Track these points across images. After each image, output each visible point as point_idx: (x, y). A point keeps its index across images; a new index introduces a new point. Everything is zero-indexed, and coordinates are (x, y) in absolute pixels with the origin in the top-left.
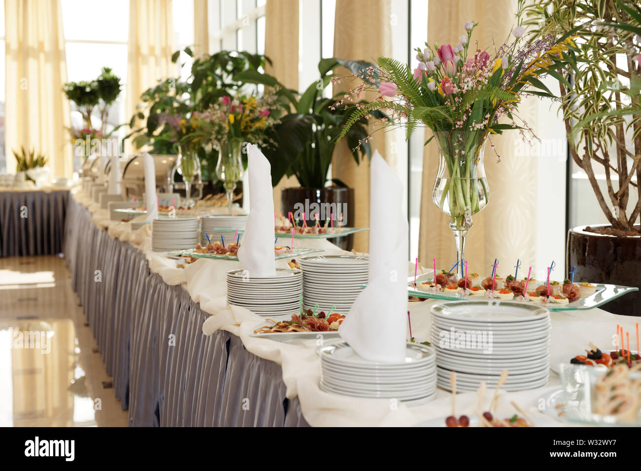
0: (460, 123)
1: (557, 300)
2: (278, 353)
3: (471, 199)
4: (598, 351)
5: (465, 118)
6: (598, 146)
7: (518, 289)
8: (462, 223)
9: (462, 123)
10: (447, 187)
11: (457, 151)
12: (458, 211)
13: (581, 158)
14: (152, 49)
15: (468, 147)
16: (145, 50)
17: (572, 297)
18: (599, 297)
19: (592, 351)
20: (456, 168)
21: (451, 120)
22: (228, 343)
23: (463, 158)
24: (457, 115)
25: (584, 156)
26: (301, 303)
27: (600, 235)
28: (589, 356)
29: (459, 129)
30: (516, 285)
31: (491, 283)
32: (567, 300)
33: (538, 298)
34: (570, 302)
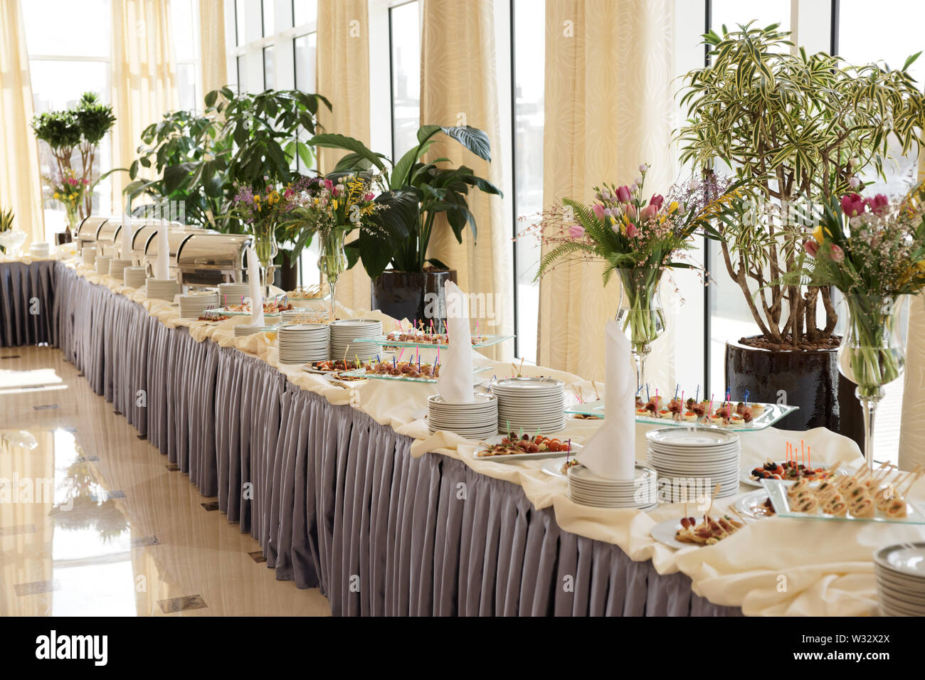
0: (642, 263)
1: (735, 421)
2: (517, 474)
3: (651, 328)
4: (774, 464)
5: (647, 258)
6: (753, 264)
7: (700, 410)
8: (643, 350)
9: (644, 262)
10: (629, 318)
11: (638, 286)
12: (640, 339)
13: (736, 273)
14: (144, 67)
15: (647, 283)
16: (135, 69)
17: (747, 418)
18: (770, 415)
19: (769, 464)
20: (638, 301)
21: (635, 261)
22: (441, 465)
23: (643, 293)
24: (638, 257)
25: (739, 271)
26: (496, 426)
27: (756, 349)
28: (766, 468)
29: (641, 267)
30: (698, 407)
31: (675, 406)
32: (743, 420)
33: (719, 419)
34: (746, 422)
